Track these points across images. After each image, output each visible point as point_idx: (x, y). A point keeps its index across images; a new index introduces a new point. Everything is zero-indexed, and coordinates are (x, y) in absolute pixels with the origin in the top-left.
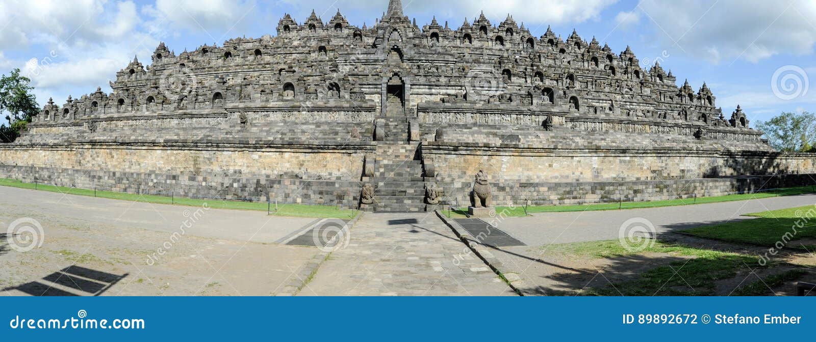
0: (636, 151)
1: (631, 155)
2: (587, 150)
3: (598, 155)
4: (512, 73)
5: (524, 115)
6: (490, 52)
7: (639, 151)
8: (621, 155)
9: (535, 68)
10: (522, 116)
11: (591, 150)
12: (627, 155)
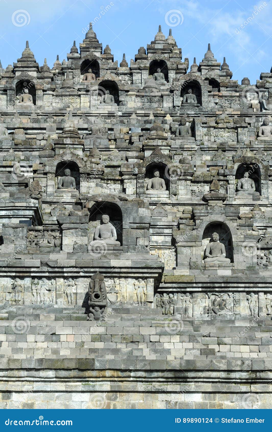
0: (223, 375)
1: (209, 387)
2: (51, 374)
3: (91, 386)
4: (81, 170)
5: (33, 278)
6: (81, 121)
7: (233, 375)
8: (170, 387)
9: (148, 154)
10: (28, 281)
11: (63, 373)
12: (192, 386)
